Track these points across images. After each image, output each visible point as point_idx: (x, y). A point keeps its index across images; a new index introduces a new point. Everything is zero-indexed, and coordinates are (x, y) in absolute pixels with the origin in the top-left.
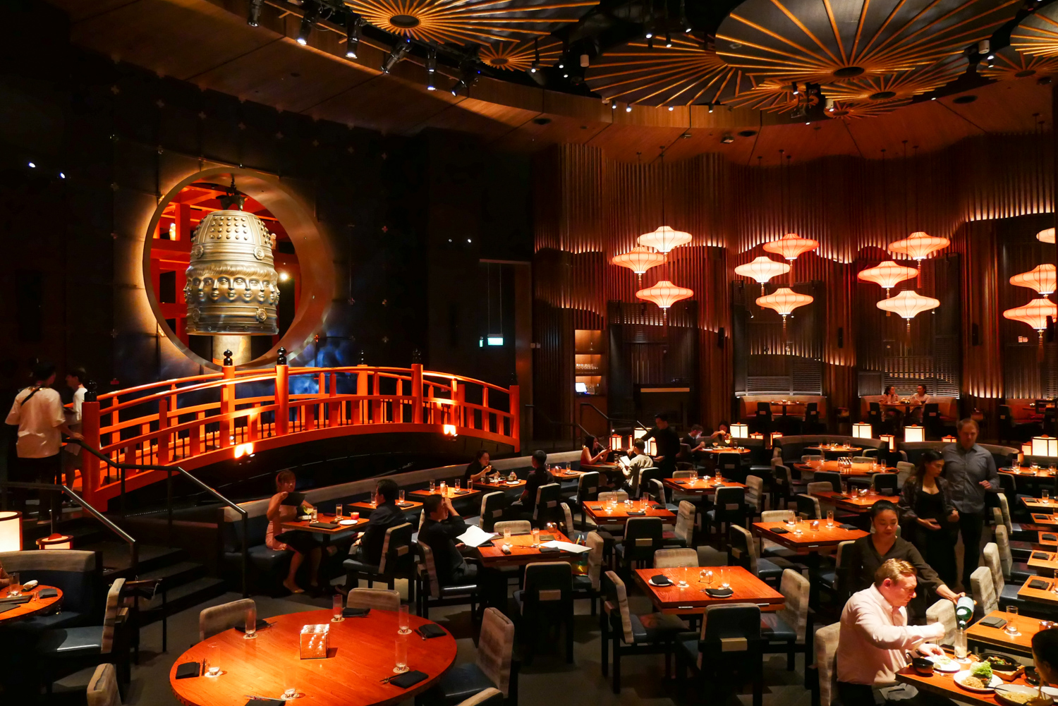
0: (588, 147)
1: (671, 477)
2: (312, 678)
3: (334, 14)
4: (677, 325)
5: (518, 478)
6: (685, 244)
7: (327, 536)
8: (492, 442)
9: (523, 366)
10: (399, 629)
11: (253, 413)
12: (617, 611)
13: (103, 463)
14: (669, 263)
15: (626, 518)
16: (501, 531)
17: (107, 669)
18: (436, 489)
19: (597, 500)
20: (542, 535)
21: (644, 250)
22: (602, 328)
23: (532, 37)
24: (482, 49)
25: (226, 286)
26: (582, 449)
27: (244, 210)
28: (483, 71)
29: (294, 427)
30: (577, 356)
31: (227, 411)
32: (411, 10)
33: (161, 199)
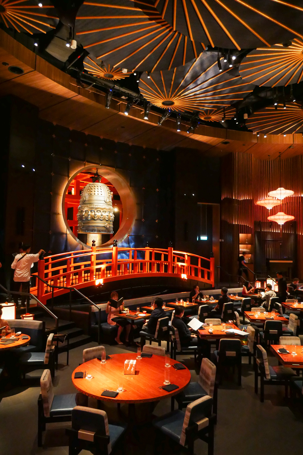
0: (246, 153)
1: (285, 302)
2: (129, 384)
3: (139, 102)
4: (287, 232)
5: (214, 299)
6: (290, 196)
7: (133, 321)
8: (202, 282)
9: (216, 249)
10: (165, 364)
11: (103, 267)
12: (262, 364)
13: (45, 285)
14: (283, 204)
15: (265, 320)
16: (208, 323)
17: (48, 372)
18: (178, 302)
19: (250, 311)
20: (226, 326)
21: (271, 198)
22: (252, 233)
23: (222, 107)
24: (200, 113)
25: (93, 214)
26: (243, 287)
27: (101, 182)
28: (201, 122)
29: (119, 273)
30: (240, 245)
31: (93, 265)
32: (171, 99)
33: (69, 179)
